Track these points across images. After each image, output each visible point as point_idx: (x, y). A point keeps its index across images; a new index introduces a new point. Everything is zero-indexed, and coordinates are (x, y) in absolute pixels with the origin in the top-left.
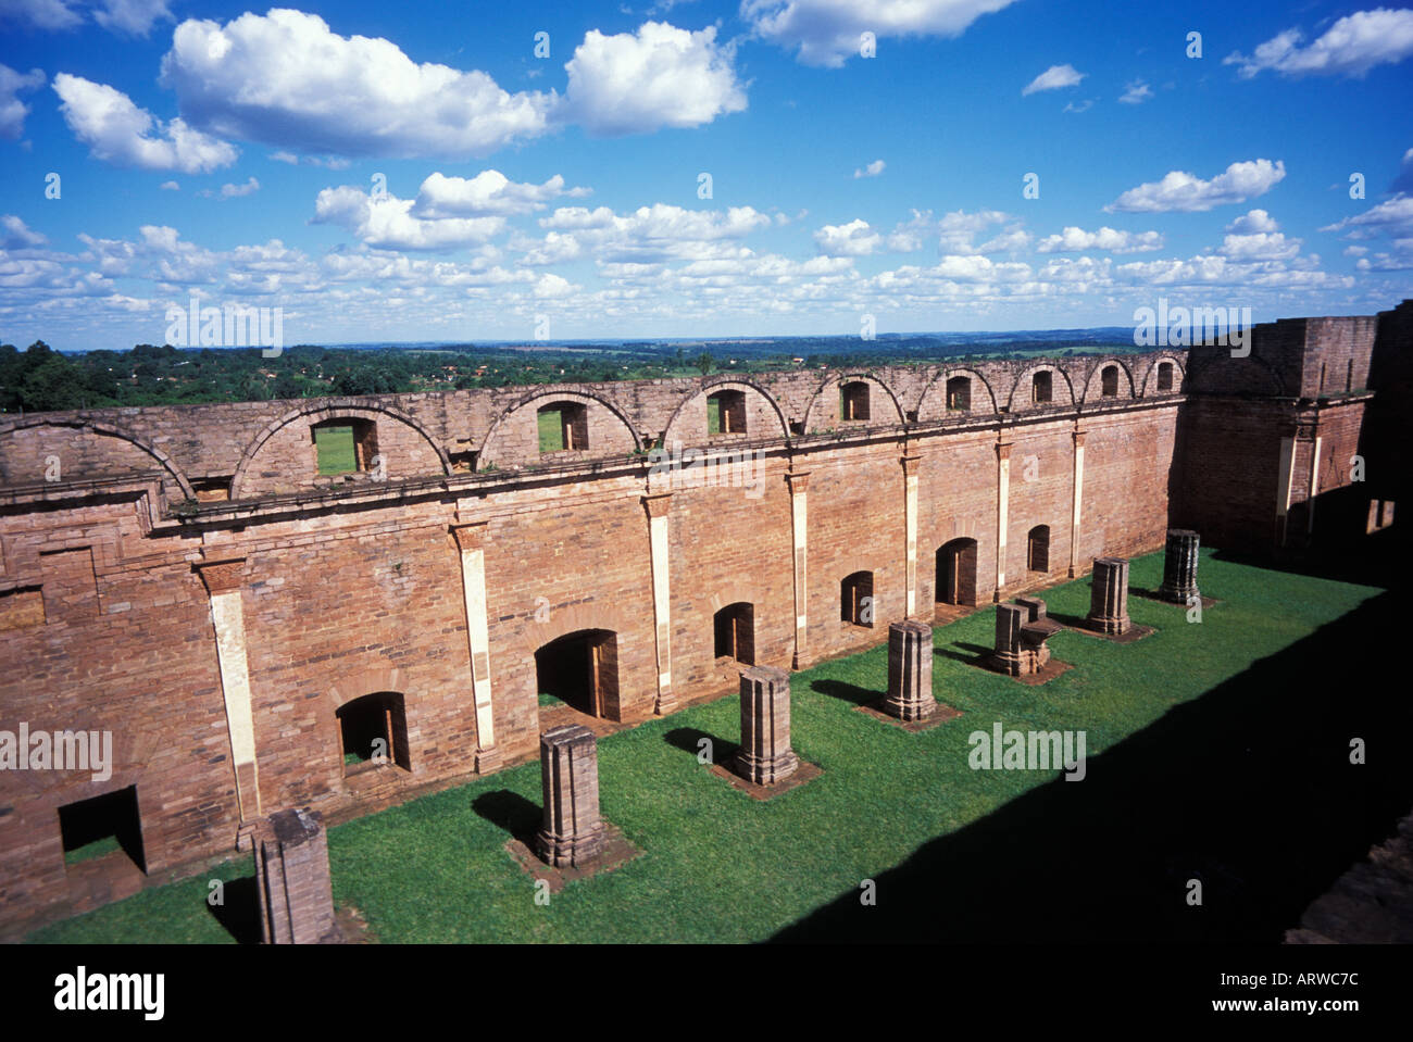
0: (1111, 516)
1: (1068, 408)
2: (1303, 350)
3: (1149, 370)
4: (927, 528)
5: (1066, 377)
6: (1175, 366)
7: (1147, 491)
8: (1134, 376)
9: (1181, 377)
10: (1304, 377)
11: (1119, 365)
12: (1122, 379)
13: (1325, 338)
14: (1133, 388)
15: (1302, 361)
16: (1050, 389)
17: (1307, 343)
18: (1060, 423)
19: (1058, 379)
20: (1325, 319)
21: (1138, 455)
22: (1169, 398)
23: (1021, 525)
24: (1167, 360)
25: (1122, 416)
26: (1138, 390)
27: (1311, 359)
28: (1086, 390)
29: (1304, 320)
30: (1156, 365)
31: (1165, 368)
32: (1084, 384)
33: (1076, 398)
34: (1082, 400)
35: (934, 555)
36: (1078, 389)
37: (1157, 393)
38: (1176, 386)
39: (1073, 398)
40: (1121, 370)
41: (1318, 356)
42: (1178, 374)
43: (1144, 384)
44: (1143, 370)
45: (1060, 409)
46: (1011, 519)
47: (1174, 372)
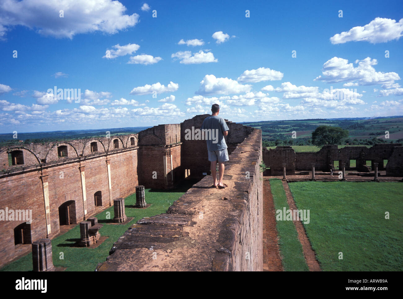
0: (121, 184)
1: (103, 153)
2: (165, 133)
3: (128, 140)
4: (54, 200)
5: (102, 143)
6: (135, 138)
7: (131, 175)
8: (123, 142)
9: (137, 141)
10: (166, 140)
11: (118, 139)
12: (120, 143)
13: (169, 129)
14: (123, 145)
15: (165, 135)
16: (97, 147)
17: (166, 131)
18: (101, 158)
19: (99, 144)
20: (169, 124)
21: (127, 165)
22: (134, 147)
23: (91, 192)
24: (132, 137)
25: (121, 154)
26: (125, 146)
27: (167, 135)
28: (109, 147)
29: (164, 125)
30: (130, 138)
31: (132, 139)
32: (108, 145)
33: (106, 149)
34: (108, 150)
35: (58, 209)
36: (106, 147)
37: (131, 146)
38: (136, 144)
39: (105, 150)
40: (119, 140)
41: (168, 134)
42: (136, 140)
43: (127, 144)
44: (126, 140)
45: (101, 154)
46: (87, 191)
47: (135, 140)
